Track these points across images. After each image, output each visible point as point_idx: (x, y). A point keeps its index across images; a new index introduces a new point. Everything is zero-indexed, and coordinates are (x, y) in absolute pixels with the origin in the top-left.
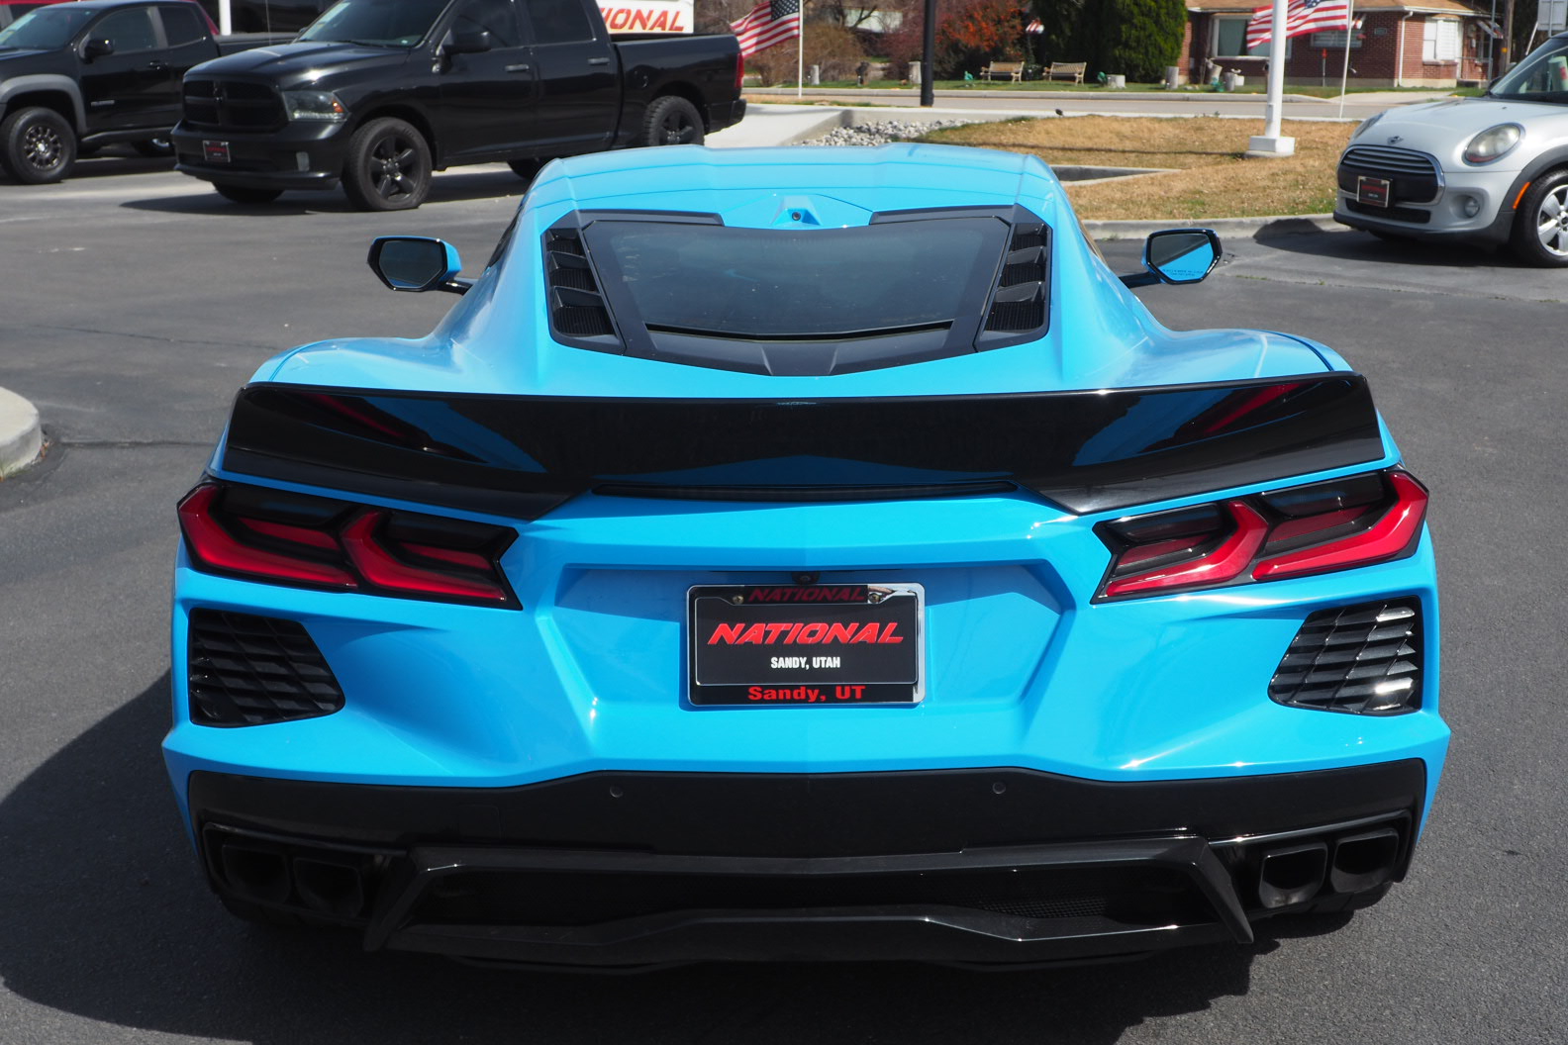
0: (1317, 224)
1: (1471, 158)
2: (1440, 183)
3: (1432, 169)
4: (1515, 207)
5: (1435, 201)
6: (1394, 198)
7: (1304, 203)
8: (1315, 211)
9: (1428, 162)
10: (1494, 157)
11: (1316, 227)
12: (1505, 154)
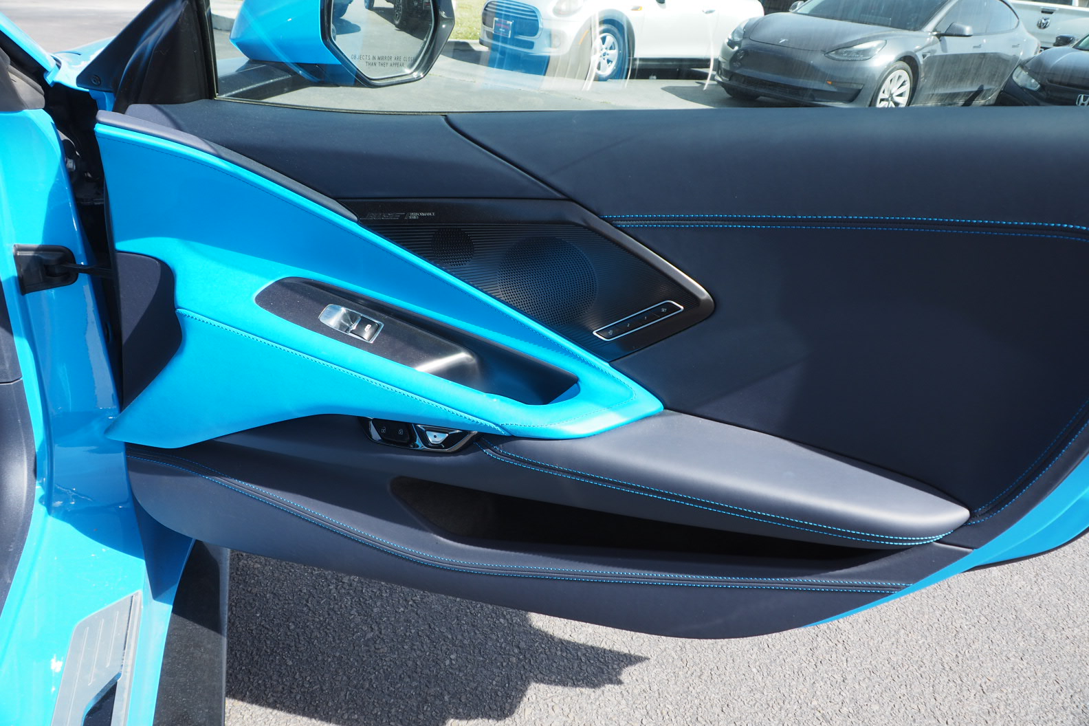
0: (472, 45)
1: (557, 12)
2: (540, 26)
3: (536, 16)
4: (580, 44)
5: (537, 36)
6: (514, 33)
7: (462, 33)
8: (467, 38)
9: (534, 12)
10: (569, 13)
11: (471, 47)
12: (575, 12)
